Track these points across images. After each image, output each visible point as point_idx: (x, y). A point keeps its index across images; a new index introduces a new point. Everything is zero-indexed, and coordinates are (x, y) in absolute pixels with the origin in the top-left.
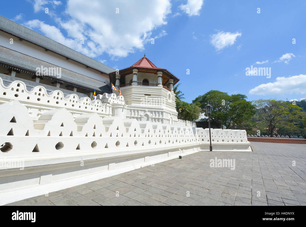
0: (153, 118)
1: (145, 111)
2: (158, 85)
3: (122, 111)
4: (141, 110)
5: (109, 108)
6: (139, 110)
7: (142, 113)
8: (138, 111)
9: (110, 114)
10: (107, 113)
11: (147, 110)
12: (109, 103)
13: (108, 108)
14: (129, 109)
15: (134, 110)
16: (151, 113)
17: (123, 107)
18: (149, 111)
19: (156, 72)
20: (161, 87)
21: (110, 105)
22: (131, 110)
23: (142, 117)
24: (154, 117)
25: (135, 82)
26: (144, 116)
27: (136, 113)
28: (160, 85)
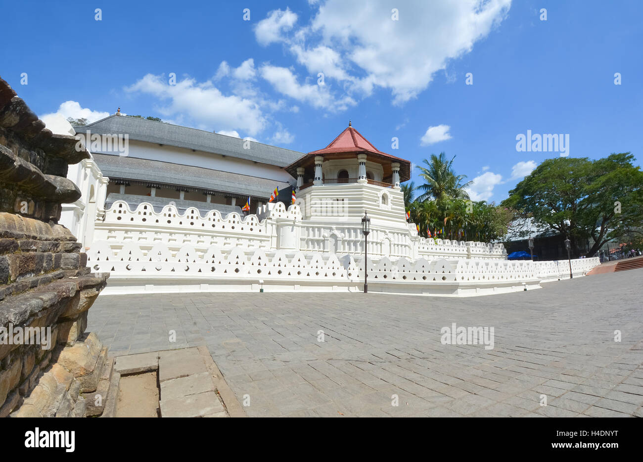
0: (346, 241)
1: (331, 229)
2: (358, 181)
3: (292, 231)
4: (324, 228)
5: (272, 225)
6: (322, 227)
7: (326, 233)
8: (319, 229)
9: (273, 235)
10: (269, 234)
11: (334, 227)
12: (270, 219)
13: (269, 226)
14: (304, 227)
15: (312, 227)
16: (341, 232)
17: (292, 223)
18: (337, 229)
19: (355, 156)
20: (364, 182)
21: (273, 222)
22: (308, 228)
23: (326, 240)
24: (347, 238)
25: (317, 179)
26: (330, 237)
27: (317, 232)
28: (361, 179)
